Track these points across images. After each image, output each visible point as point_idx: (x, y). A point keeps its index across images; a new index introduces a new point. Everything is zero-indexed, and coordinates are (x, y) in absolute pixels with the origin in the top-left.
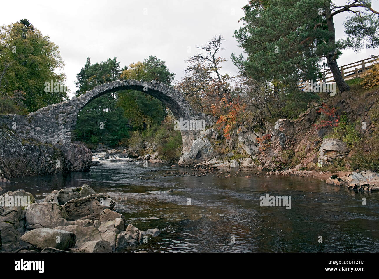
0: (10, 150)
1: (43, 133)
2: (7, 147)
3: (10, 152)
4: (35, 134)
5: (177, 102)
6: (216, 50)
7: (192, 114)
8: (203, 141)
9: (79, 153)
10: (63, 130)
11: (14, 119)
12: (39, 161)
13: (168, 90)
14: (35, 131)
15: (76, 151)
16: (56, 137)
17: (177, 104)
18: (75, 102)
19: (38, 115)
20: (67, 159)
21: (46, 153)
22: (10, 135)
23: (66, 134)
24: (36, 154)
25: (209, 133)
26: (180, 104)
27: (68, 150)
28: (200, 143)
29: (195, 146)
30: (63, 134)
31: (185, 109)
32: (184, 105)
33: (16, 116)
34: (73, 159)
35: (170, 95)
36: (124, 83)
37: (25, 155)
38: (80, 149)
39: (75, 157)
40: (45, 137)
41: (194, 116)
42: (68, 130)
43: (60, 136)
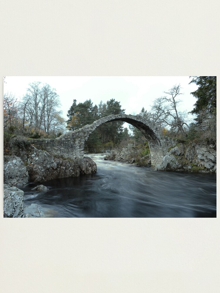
0: (47, 166)
1: (65, 152)
2: (45, 164)
3: (47, 167)
4: (60, 153)
5: (152, 129)
6: (176, 94)
7: (162, 138)
8: (170, 157)
9: (90, 165)
10: (78, 150)
11: (46, 142)
12: (65, 173)
13: (147, 122)
14: (60, 150)
15: (87, 165)
16: (74, 154)
17: (152, 131)
18: (86, 130)
19: (63, 139)
20: (82, 170)
21: (69, 167)
22: (46, 154)
23: (81, 152)
24: (63, 168)
25: (173, 151)
26: (154, 131)
27: (83, 164)
28: (168, 158)
29: (165, 160)
30: (79, 153)
31: (157, 135)
32: (157, 132)
33: (48, 140)
34: (85, 170)
35: (148, 125)
36: (119, 116)
37: (56, 169)
38: (90, 163)
39: (87, 168)
40: (67, 154)
41: (162, 139)
42: (82, 149)
43: (76, 154)
